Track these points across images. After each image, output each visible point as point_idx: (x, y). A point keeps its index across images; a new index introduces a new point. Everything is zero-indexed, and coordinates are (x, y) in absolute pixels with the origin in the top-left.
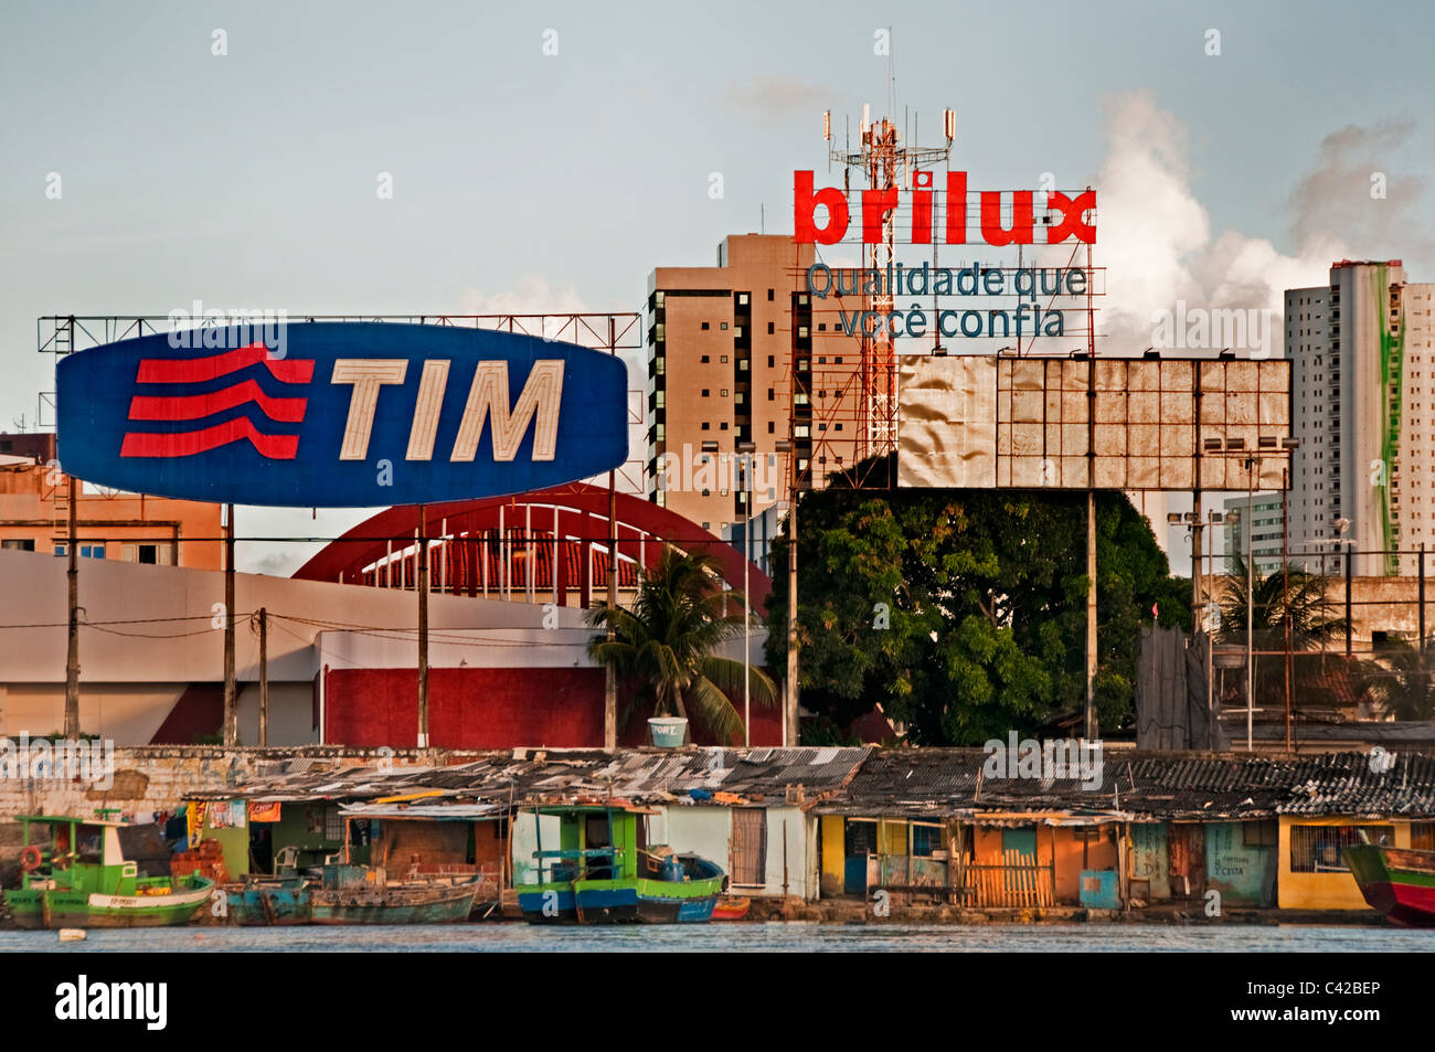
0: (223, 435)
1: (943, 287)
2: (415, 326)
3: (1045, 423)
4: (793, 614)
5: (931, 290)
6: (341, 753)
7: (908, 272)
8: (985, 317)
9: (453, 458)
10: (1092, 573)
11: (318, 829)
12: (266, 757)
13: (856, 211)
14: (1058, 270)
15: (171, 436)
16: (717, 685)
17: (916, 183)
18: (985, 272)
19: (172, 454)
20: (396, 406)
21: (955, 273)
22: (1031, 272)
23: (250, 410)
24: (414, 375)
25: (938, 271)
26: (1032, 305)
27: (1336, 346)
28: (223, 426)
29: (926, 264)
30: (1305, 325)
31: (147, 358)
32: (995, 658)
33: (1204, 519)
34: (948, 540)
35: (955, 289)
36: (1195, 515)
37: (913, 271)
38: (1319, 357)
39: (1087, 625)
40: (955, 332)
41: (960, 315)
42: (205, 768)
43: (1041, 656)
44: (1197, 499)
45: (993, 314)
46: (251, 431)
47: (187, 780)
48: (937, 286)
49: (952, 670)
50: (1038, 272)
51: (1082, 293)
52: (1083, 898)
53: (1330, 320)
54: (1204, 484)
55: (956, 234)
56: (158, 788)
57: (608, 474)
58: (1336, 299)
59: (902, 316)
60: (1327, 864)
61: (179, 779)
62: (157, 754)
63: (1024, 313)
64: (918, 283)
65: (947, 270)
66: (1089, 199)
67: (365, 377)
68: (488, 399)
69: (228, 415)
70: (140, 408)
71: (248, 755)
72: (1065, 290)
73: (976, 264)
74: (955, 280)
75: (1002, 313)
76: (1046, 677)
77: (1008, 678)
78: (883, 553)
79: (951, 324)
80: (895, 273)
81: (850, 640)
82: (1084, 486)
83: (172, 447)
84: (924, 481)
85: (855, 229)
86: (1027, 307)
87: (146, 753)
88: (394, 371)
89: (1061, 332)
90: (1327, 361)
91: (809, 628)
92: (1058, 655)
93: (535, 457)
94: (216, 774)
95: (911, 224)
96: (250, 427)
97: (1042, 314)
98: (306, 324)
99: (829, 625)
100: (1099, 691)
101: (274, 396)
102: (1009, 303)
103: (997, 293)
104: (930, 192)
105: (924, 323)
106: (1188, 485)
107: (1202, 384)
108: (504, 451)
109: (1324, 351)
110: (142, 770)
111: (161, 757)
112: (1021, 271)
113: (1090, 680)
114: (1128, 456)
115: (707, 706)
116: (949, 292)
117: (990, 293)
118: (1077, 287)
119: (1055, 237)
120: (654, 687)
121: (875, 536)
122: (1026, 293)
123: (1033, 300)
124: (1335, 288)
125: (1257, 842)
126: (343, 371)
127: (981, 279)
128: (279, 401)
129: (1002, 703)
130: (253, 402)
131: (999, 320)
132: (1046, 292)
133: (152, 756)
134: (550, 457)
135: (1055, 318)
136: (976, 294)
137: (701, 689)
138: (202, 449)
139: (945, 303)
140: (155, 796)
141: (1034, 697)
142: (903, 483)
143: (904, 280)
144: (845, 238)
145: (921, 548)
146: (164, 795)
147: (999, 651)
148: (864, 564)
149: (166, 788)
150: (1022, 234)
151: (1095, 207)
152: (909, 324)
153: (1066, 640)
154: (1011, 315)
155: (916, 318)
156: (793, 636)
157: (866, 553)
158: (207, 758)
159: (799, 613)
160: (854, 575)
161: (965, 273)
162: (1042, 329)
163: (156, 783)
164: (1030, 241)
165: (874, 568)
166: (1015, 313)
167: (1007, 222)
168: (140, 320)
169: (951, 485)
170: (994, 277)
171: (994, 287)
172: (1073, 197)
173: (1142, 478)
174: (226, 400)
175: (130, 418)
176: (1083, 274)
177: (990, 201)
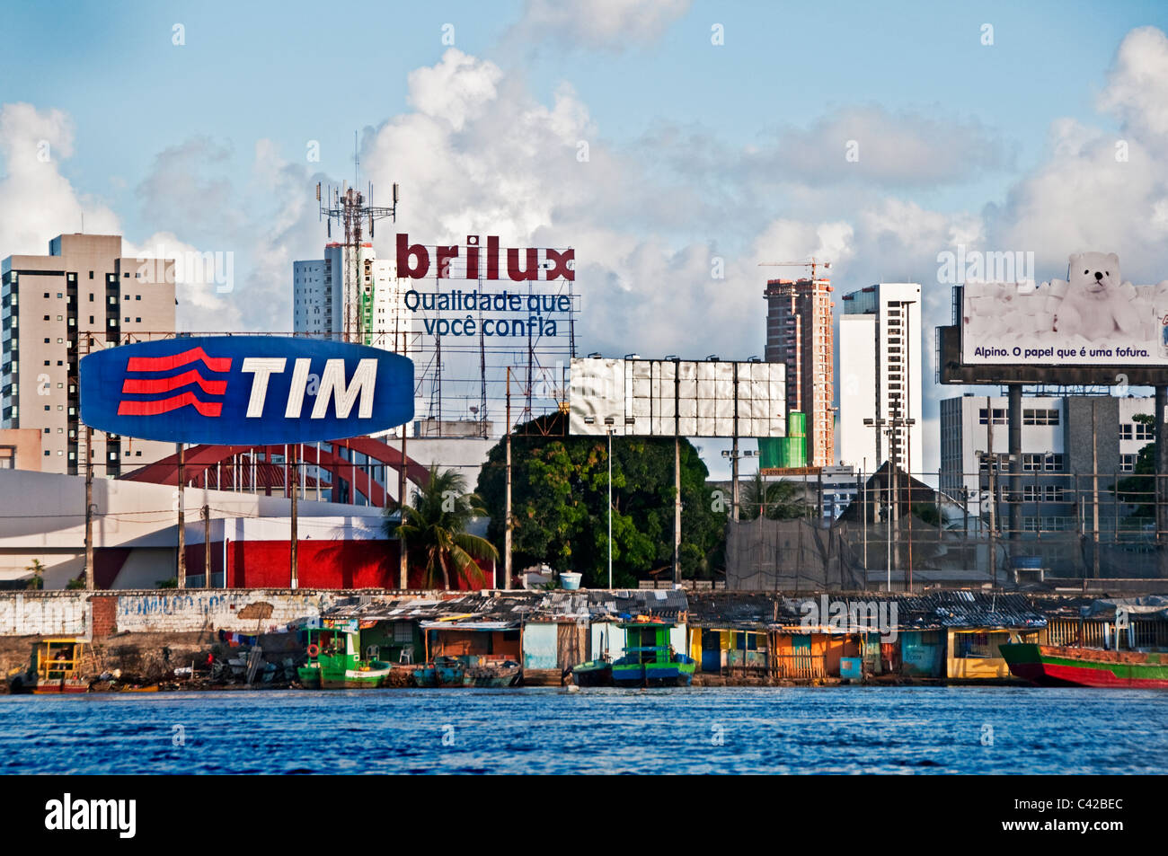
0: (176, 403)
1: (485, 306)
2: (290, 338)
3: (651, 398)
4: (509, 509)
5: (478, 307)
6: (383, 592)
7: (464, 296)
8: (510, 324)
9: (312, 417)
10: (678, 485)
11: (390, 636)
12: (340, 595)
13: (433, 259)
14: (553, 296)
15: (147, 403)
16: (465, 550)
17: (469, 243)
18: (511, 297)
19: (147, 413)
20: (279, 386)
21: (492, 297)
22: (538, 298)
23: (194, 388)
24: (290, 368)
25: (483, 296)
26: (538, 317)
27: (329, 300)
28: (178, 397)
29: (475, 291)
30: (308, 285)
31: (133, 356)
32: (623, 534)
33: (741, 454)
34: (596, 466)
35: (492, 307)
36: (735, 451)
37: (468, 296)
38: (317, 307)
39: (675, 516)
40: (493, 333)
41: (496, 322)
42: (306, 601)
43: (648, 534)
44: (735, 442)
45: (515, 322)
46: (193, 399)
47: (295, 607)
48: (481, 305)
49: (598, 541)
50: (541, 297)
51: (566, 310)
52: (842, 673)
53: (325, 283)
54: (739, 435)
55: (493, 273)
56: (279, 612)
57: (401, 427)
58: (329, 269)
59: (461, 323)
60: (973, 653)
61: (291, 607)
62: (278, 593)
63: (533, 322)
64: (470, 302)
65: (488, 296)
66: (570, 254)
67: (261, 369)
68: (333, 382)
69: (180, 391)
70: (130, 386)
71: (330, 594)
72: (557, 308)
73: (505, 292)
74: (492, 301)
75: (520, 321)
76: (652, 546)
77: (630, 546)
78: (562, 473)
79: (490, 328)
80: (457, 296)
81: (540, 523)
82: (674, 434)
83: (148, 409)
84: (584, 431)
85: (433, 269)
86: (535, 318)
87: (272, 592)
88: (278, 365)
89: (554, 334)
90: (323, 310)
91: (518, 517)
92: (658, 533)
93: (360, 416)
94: (312, 604)
95: (466, 267)
96: (194, 398)
97: (544, 323)
98: (227, 337)
99: (531, 515)
100: (682, 554)
101: (208, 379)
102: (524, 316)
103: (517, 310)
104: (478, 248)
105: (474, 327)
106: (731, 435)
107: (739, 375)
108: (343, 412)
109: (320, 304)
110: (270, 602)
111: (281, 594)
112: (531, 297)
113: (677, 547)
114: (697, 417)
115: (460, 563)
116: (489, 308)
117: (513, 309)
118: (564, 307)
119: (551, 276)
120: (428, 550)
121: (558, 463)
122: (534, 310)
123: (539, 314)
124: (328, 261)
125: (929, 641)
126: (249, 365)
127: (508, 301)
128: (211, 383)
129: (627, 560)
130: (196, 383)
131: (518, 326)
132: (546, 310)
133: (275, 594)
134: (369, 416)
135: (551, 325)
136: (505, 310)
137: (456, 552)
138: (166, 410)
139: (487, 315)
140: (277, 616)
141: (645, 557)
142: (572, 432)
143: (462, 301)
144: (427, 275)
145: (581, 470)
146: (282, 616)
147: (625, 530)
148: (551, 479)
149: (283, 612)
150: (532, 274)
151: (573, 258)
152: (465, 327)
153: (663, 526)
154: (526, 323)
155: (470, 324)
156: (509, 522)
157: (552, 473)
158: (307, 595)
159: (512, 508)
160: (546, 485)
161: (498, 297)
162: (544, 331)
163: (278, 609)
164: (536, 278)
165: (556, 482)
166: (528, 322)
167: (523, 267)
168: (129, 334)
169: (600, 434)
170: (515, 300)
171: (515, 306)
172: (561, 253)
173: (706, 430)
174: (179, 382)
175: (124, 392)
176: (567, 299)
177: (513, 254)
